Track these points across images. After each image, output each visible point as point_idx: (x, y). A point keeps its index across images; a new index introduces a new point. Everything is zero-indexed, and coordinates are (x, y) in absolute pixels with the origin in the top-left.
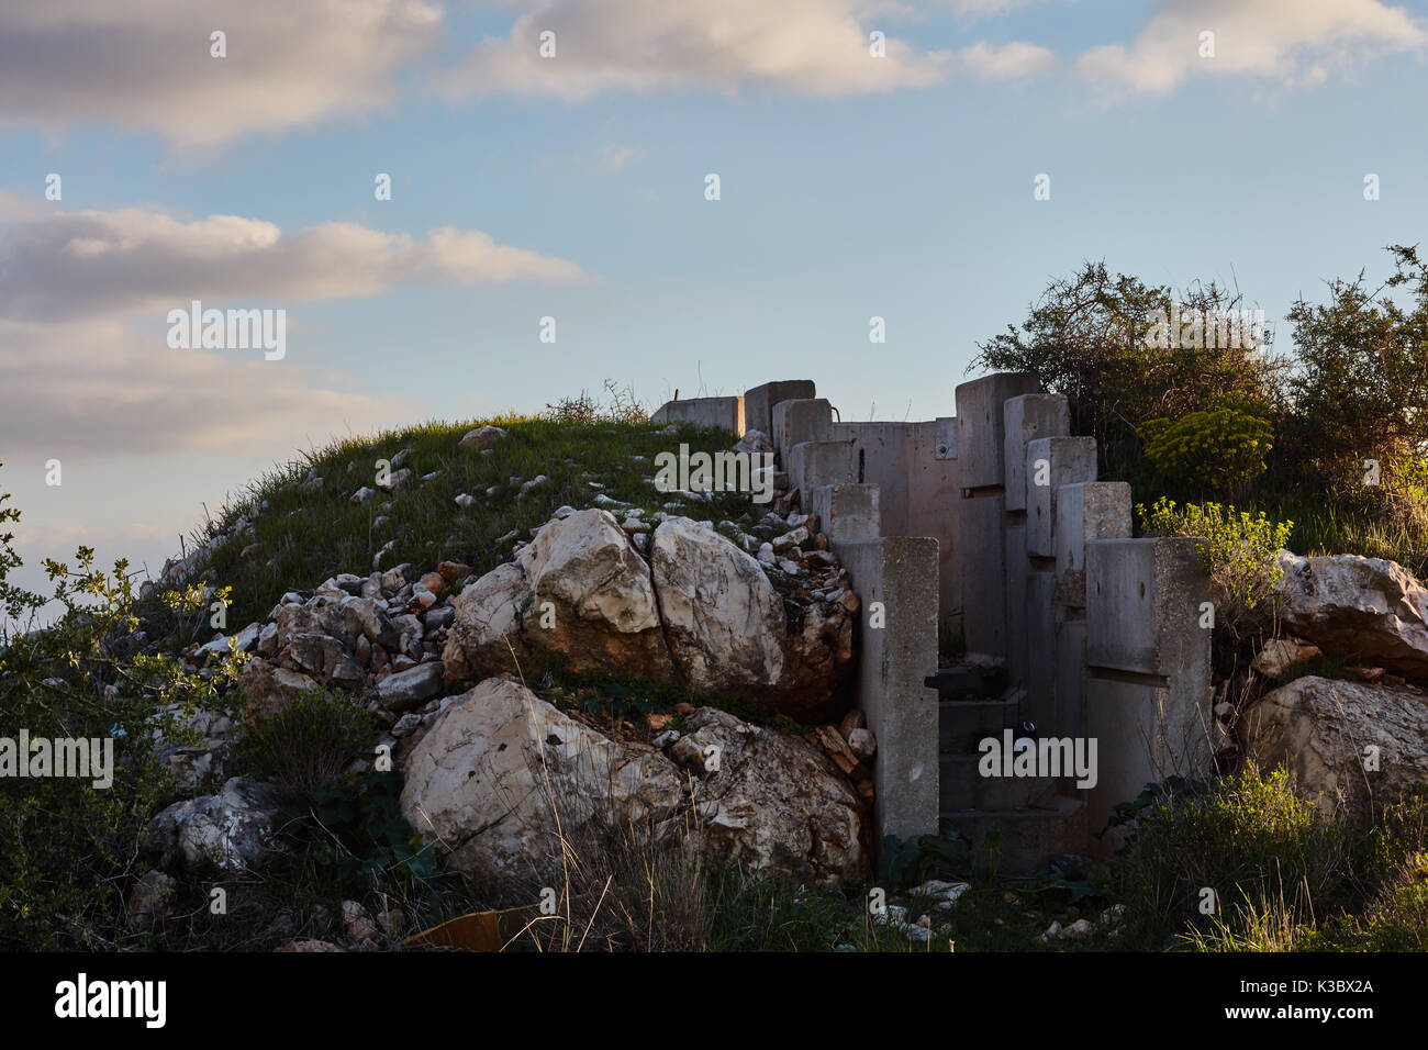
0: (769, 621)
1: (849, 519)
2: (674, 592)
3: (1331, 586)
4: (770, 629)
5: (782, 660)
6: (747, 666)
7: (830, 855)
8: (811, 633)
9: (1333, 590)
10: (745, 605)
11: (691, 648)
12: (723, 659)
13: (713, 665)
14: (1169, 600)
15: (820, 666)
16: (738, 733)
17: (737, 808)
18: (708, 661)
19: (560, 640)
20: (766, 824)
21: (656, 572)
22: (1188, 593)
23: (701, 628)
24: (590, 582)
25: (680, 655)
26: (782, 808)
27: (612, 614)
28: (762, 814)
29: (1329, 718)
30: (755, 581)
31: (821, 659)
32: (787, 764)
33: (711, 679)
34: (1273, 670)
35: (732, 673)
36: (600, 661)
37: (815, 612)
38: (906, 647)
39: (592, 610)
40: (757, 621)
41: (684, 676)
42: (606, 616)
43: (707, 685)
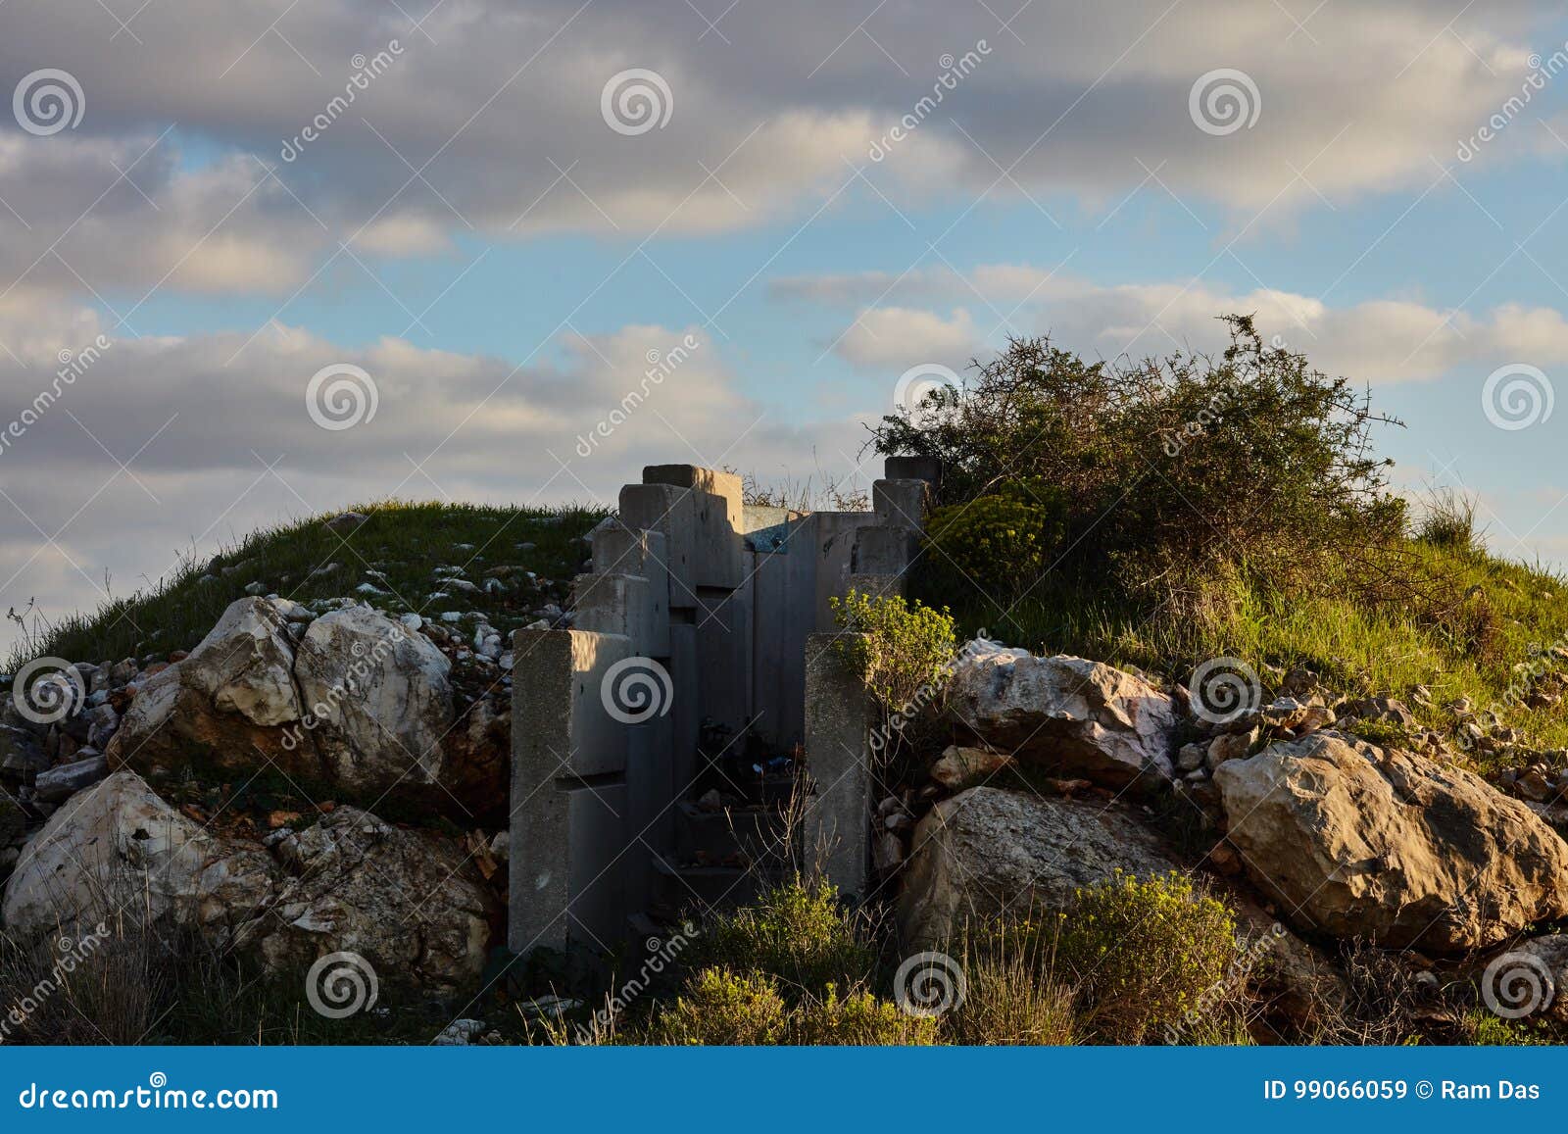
0: (427, 717)
1: (592, 611)
2: (318, 684)
3: (1025, 688)
4: (429, 725)
5: (441, 759)
6: (397, 763)
7: (438, 965)
8: (477, 731)
9: (1026, 693)
10: (400, 700)
11: (338, 744)
12: (370, 755)
13: (360, 763)
14: (820, 700)
15: (486, 766)
16: (365, 834)
17: (324, 911)
18: (355, 757)
19: (206, 732)
20: (355, 929)
21: (299, 662)
22: (839, 694)
23: (348, 722)
24: (226, 672)
25: (327, 750)
26: (387, 912)
27: (246, 706)
28: (356, 919)
29: (968, 833)
30: (416, 674)
31: (488, 758)
32: (411, 866)
33: (360, 777)
34: (951, 780)
35: (381, 771)
36: (249, 755)
37: (483, 708)
38: (535, 746)
39: (225, 702)
40: (413, 716)
41: (332, 773)
42: (240, 707)
43: (356, 784)
